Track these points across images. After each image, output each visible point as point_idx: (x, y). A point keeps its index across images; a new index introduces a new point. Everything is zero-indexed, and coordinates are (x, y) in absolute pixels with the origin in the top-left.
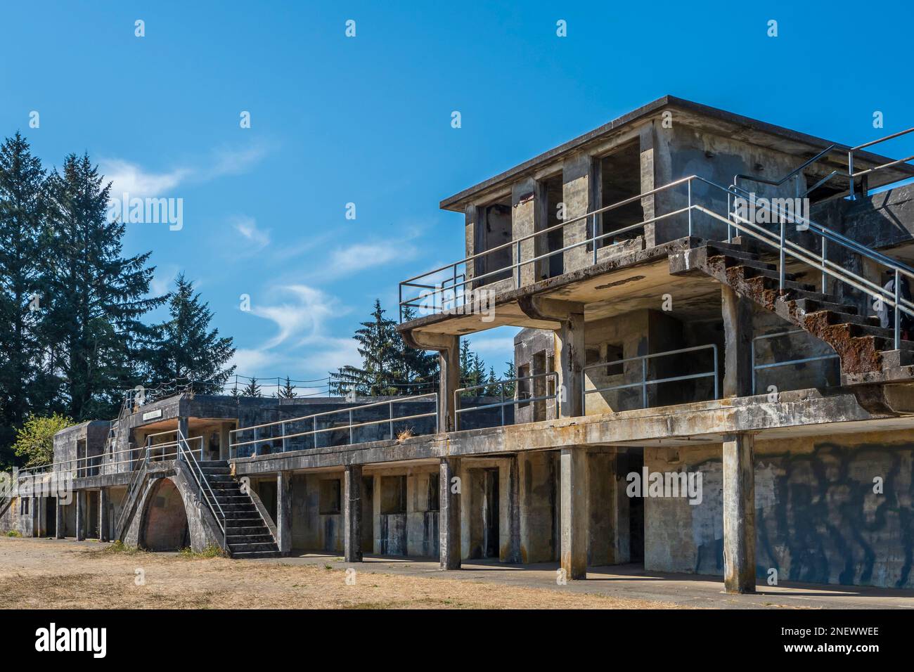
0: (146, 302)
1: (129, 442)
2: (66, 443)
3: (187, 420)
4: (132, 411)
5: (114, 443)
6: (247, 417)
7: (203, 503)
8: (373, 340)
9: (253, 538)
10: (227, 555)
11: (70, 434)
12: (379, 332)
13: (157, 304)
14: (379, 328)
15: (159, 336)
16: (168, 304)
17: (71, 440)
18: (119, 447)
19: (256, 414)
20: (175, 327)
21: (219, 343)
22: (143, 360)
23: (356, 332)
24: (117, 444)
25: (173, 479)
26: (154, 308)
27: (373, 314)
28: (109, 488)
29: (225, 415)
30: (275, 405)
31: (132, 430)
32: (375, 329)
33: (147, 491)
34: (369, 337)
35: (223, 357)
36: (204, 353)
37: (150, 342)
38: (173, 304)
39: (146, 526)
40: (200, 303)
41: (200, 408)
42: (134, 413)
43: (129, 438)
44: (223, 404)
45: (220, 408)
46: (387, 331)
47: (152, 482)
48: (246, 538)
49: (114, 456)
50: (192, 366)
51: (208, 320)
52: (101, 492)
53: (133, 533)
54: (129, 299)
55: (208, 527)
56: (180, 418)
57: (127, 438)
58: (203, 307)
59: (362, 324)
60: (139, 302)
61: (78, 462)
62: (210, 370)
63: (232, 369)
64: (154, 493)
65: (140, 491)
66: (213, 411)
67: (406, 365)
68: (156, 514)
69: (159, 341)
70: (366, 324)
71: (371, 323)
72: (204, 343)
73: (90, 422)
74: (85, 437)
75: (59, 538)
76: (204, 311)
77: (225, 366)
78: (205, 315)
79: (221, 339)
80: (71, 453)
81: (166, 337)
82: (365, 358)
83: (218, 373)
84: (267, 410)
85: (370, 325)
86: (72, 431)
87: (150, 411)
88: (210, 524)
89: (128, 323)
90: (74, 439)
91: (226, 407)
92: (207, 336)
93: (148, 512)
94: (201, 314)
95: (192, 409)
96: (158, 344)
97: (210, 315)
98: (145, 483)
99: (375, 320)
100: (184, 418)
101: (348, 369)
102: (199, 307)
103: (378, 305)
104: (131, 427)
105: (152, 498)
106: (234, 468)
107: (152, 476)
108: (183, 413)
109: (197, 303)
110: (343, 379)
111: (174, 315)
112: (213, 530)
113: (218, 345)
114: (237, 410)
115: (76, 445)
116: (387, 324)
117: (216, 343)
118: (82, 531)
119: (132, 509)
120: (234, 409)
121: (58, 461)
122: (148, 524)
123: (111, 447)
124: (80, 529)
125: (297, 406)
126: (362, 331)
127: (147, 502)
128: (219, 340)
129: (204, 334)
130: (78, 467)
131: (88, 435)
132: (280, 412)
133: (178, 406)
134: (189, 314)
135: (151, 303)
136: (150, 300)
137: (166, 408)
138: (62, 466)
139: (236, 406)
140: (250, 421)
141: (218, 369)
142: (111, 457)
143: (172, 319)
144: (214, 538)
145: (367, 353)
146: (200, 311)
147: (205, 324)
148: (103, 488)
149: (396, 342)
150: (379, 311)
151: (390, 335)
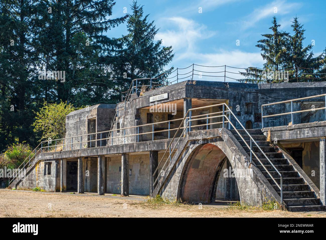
0: (110, 21)
1: (136, 119)
2: (78, 122)
3: (191, 101)
4: (138, 94)
5: (121, 121)
6: (235, 98)
7: (253, 164)
8: (271, 47)
9: (299, 194)
10: (284, 208)
11: (80, 115)
12: (276, 41)
13: (118, 23)
14: (276, 38)
15: (120, 46)
16: (126, 23)
17: (82, 119)
18: (125, 123)
19: (242, 96)
20: (131, 40)
21: (162, 50)
22: (108, 64)
23: (258, 42)
24: (124, 121)
25: (219, 144)
26: (116, 25)
27: (270, 28)
28: (128, 154)
29: (219, 97)
30: (256, 89)
31: (138, 110)
32: (272, 40)
33: (187, 155)
34: (269, 45)
35: (165, 61)
36: (152, 58)
37: (113, 50)
38: (129, 23)
39: (184, 183)
40: (148, 22)
41: (200, 91)
42: (140, 96)
43: (136, 116)
44: (217, 88)
45: (215, 91)
46: (282, 41)
47: (194, 148)
48: (294, 194)
49: (121, 131)
50: (143, 68)
51: (155, 33)
52: (123, 157)
53: (172, 189)
54: (98, 21)
55: (261, 184)
56: (185, 99)
57: (134, 116)
58: (151, 25)
59: (263, 35)
60: (105, 22)
61: (88, 135)
62: (155, 70)
63: (171, 70)
64: (193, 157)
65: (181, 155)
66: (210, 93)
67: (296, 66)
68: (192, 173)
69: (120, 49)
70: (266, 36)
71: (270, 35)
72: (152, 50)
73: (98, 105)
74: (96, 116)
75: (80, 193)
76: (151, 27)
77: (166, 68)
78: (152, 30)
79: (164, 48)
80: (82, 129)
81: (125, 47)
82: (265, 61)
83: (161, 72)
84: (250, 93)
85: (269, 36)
86: (83, 112)
87: (156, 95)
88: (263, 181)
89: (96, 37)
90: (85, 119)
91: (220, 90)
92: (154, 45)
93: (187, 172)
94: (149, 30)
95: (194, 92)
96: (120, 52)
97: (156, 30)
98: (186, 148)
99: (272, 33)
100: (189, 99)
101: (252, 69)
102: (148, 25)
103: (275, 21)
104: (137, 107)
105: (191, 161)
106: (269, 135)
107: (194, 142)
108: (188, 95)
109: (146, 22)
110: (250, 76)
111: (130, 30)
112: (268, 187)
113: (161, 52)
114: (227, 93)
115: (87, 123)
116: (282, 35)
117: (160, 51)
118: (102, 188)
119: (172, 169)
120: (225, 92)
121: (70, 135)
122: (186, 181)
123: (118, 124)
124: (101, 186)
125: (273, 90)
126: (263, 41)
127: (187, 163)
128: (162, 49)
129: (152, 44)
130: (89, 139)
131: (98, 115)
132: (259, 95)
133: (185, 89)
134: (141, 29)
135: (114, 22)
136: (113, 20)
137: (172, 91)
138: (74, 139)
139: (227, 89)
140: (237, 101)
141: (162, 70)
142: (118, 131)
143: (128, 33)
144: (270, 193)
145: (268, 57)
146: (148, 27)
147: (152, 37)
148: (124, 154)
149: (289, 49)
150: (276, 26)
151: (283, 44)
